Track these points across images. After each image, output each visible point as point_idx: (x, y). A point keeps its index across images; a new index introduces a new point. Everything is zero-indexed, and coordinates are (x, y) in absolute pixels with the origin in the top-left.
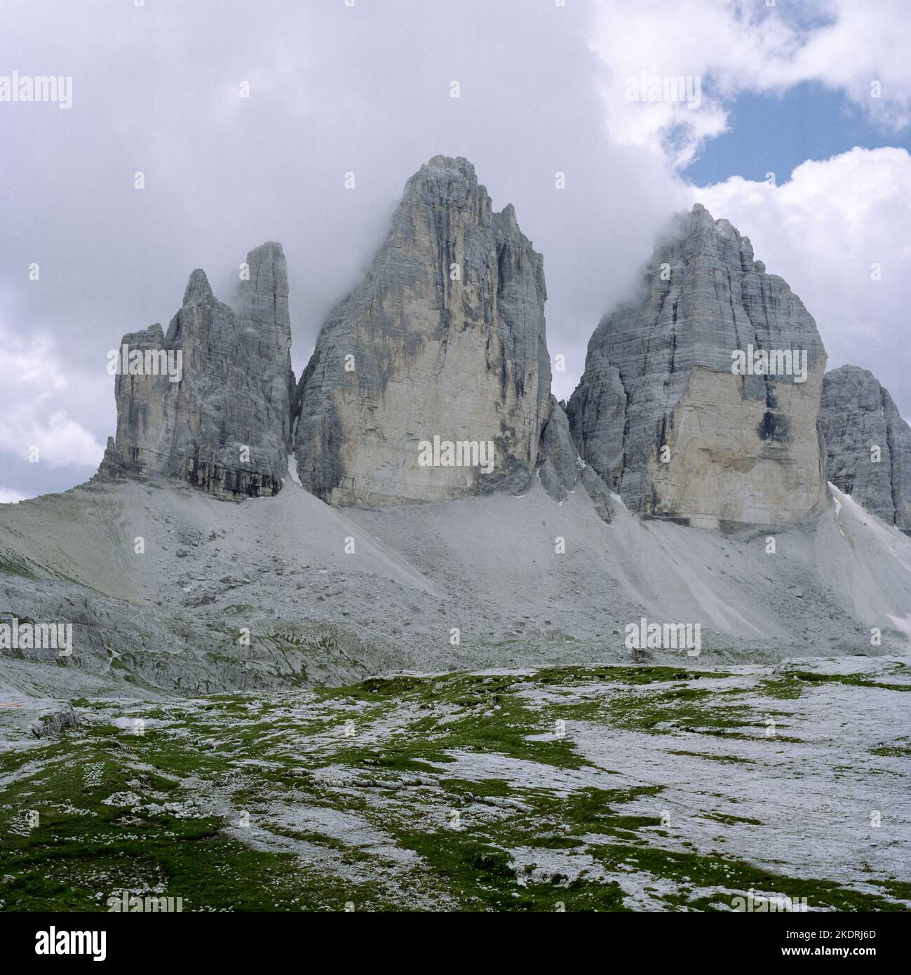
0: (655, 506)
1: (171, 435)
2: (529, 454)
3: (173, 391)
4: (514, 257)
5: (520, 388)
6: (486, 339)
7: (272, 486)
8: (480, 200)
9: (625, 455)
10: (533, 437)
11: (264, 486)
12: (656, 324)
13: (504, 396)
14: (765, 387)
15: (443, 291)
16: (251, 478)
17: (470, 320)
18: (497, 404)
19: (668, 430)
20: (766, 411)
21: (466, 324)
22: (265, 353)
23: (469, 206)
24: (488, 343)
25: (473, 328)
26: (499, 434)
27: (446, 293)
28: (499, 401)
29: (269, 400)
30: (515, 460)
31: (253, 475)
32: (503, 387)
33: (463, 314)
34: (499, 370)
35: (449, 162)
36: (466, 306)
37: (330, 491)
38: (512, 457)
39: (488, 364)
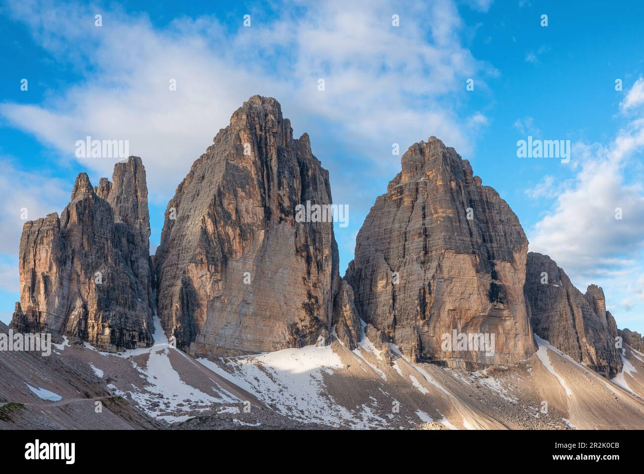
0: (421, 352)
1: (65, 301)
2: (328, 317)
3: (67, 266)
4: (310, 171)
5: (320, 266)
6: (295, 230)
7: (146, 341)
8: (286, 129)
9: (395, 316)
10: (330, 304)
11: (140, 341)
12: (409, 221)
13: (309, 273)
14: (489, 264)
15: (265, 193)
16: (130, 335)
17: (283, 216)
18: (304, 279)
19: (427, 296)
20: (491, 282)
21: (281, 219)
22: (131, 240)
23: (279, 133)
24: (296, 233)
25: (286, 221)
26: (307, 301)
27: (267, 195)
28: (306, 276)
29: (136, 276)
30: (319, 321)
31: (131, 333)
32: (308, 266)
33: (278, 211)
34: (304, 254)
35: (263, 100)
36: (280, 204)
37: (189, 346)
38: (316, 318)
39: (297, 249)
